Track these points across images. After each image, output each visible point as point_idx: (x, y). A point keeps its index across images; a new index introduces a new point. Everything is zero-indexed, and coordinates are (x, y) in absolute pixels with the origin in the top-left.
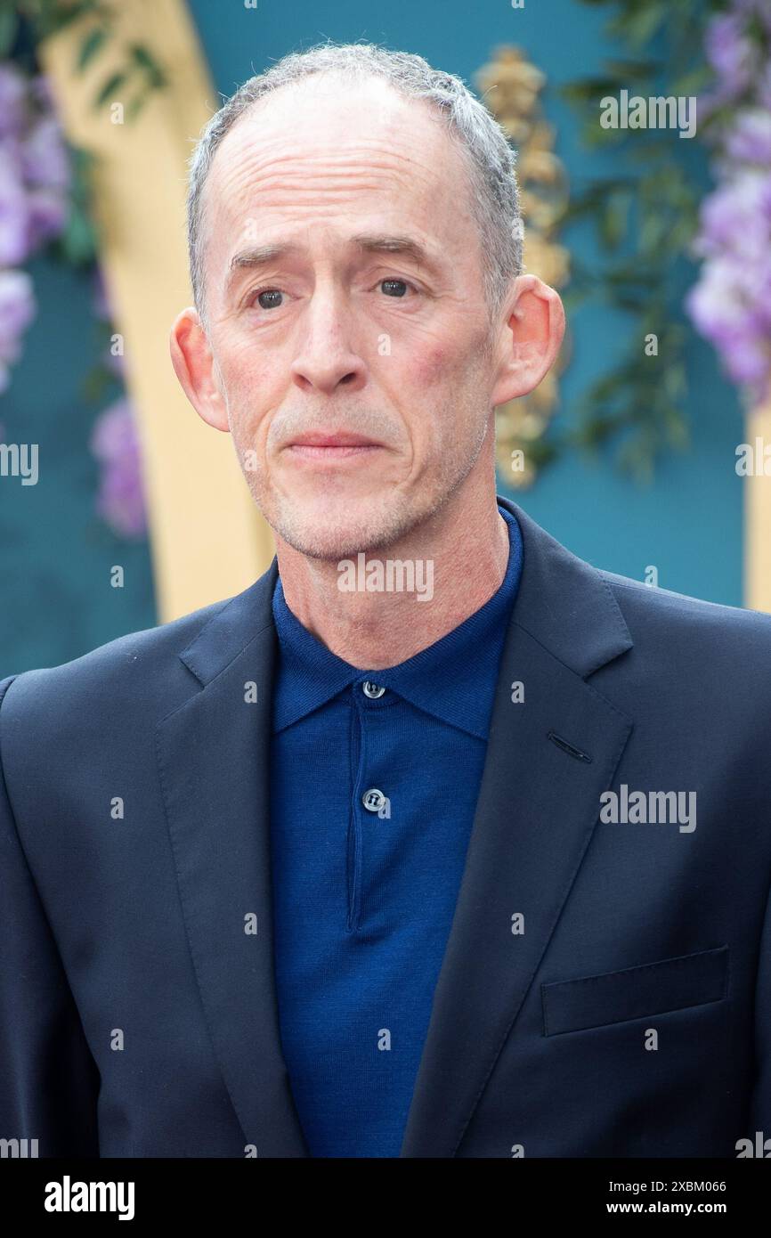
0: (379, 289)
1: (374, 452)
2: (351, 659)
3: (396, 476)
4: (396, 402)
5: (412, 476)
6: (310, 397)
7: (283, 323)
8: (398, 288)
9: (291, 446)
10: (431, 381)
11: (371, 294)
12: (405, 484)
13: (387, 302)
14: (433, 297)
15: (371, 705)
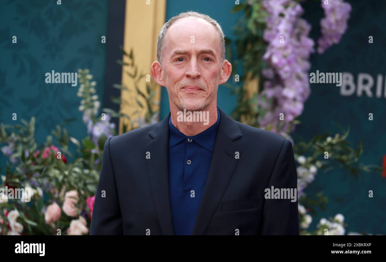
0: (204, 59)
1: (201, 91)
2: (185, 134)
3: (205, 95)
4: (206, 81)
5: (207, 96)
6: (189, 79)
7: (183, 64)
8: (208, 59)
9: (183, 88)
10: (213, 78)
11: (202, 60)
12: (206, 97)
13: (206, 62)
14: (214, 62)
15: (189, 143)
